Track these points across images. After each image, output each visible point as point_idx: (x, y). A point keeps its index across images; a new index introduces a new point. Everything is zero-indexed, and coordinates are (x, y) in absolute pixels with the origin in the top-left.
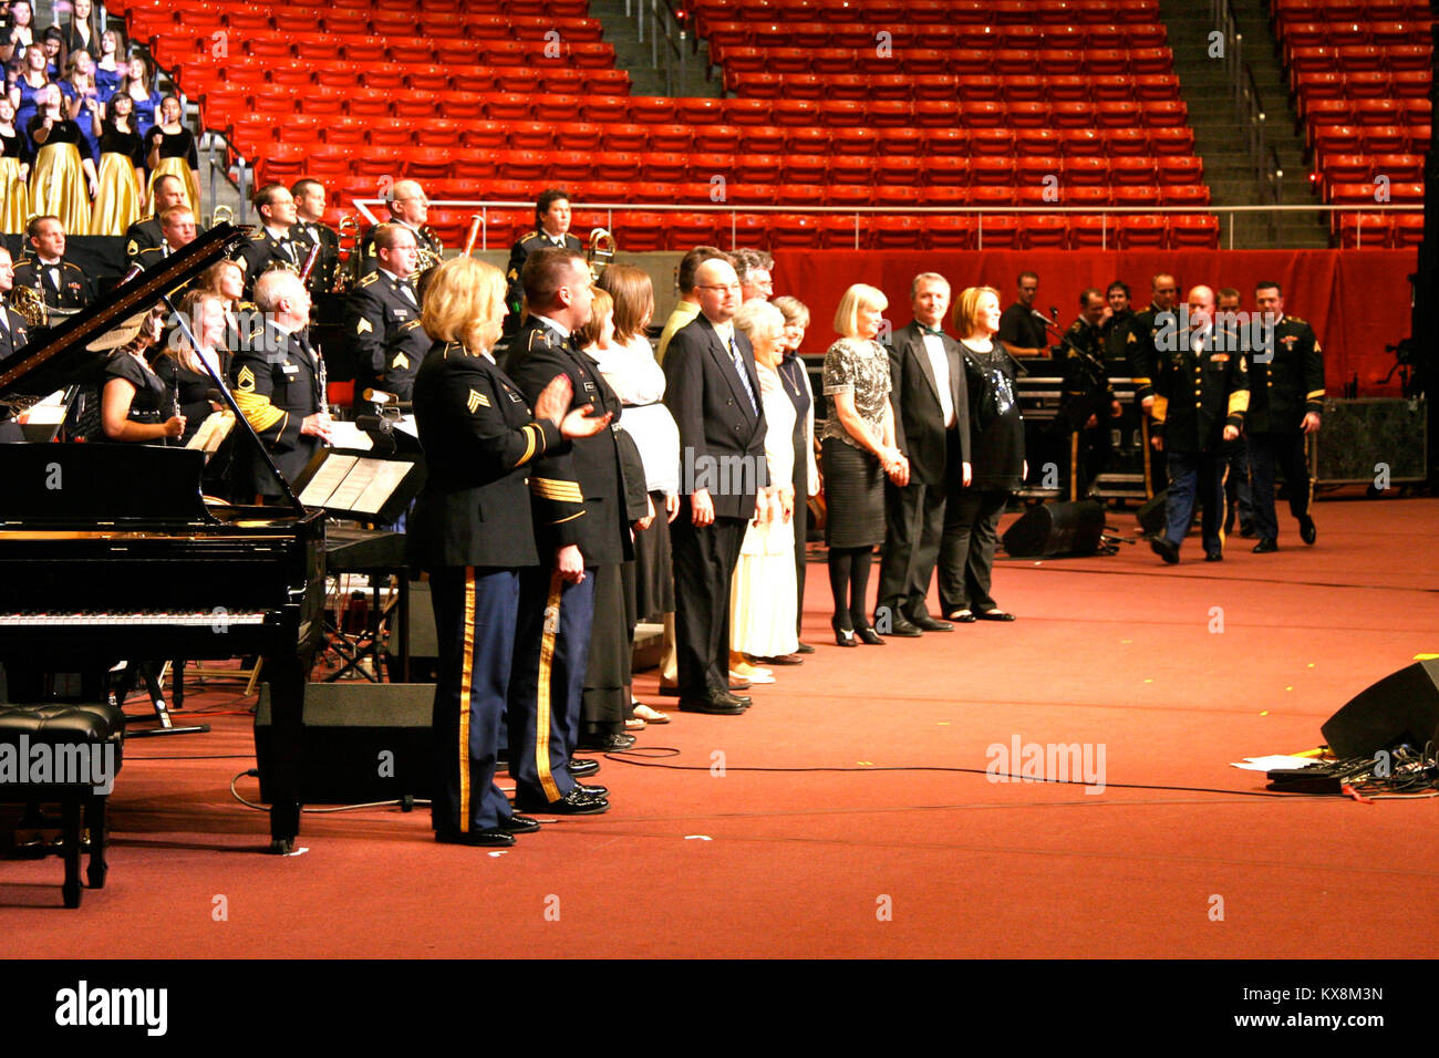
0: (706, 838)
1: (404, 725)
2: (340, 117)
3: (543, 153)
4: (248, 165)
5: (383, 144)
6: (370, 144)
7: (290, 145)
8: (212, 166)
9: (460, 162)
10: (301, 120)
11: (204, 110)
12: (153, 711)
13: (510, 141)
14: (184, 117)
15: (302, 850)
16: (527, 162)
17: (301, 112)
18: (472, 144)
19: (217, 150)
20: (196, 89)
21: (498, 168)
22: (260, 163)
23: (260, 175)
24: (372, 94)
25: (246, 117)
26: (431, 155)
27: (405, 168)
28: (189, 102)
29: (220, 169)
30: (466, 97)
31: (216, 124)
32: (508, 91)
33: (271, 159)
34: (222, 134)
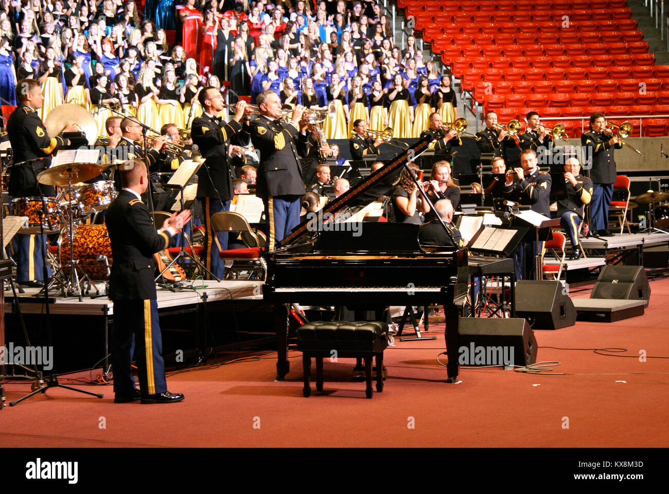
0: (624, 382)
1: (503, 335)
2: (521, 82)
3: (612, 93)
4: (480, 105)
5: (540, 93)
6: (534, 93)
7: (499, 95)
8: (465, 106)
9: (574, 99)
10: (504, 84)
11: (463, 81)
12: (414, 332)
13: (597, 88)
14: (453, 85)
15: (460, 382)
16: (604, 98)
17: (504, 81)
18: (579, 91)
19: (467, 99)
20: (459, 73)
21: (591, 102)
22: (485, 104)
23: (486, 109)
24: (536, 71)
25: (480, 83)
26: (560, 97)
27: (549, 103)
28: (456, 78)
29: (468, 107)
30: (578, 70)
31: (469, 87)
32: (598, 66)
33: (490, 102)
34: (468, 91)
